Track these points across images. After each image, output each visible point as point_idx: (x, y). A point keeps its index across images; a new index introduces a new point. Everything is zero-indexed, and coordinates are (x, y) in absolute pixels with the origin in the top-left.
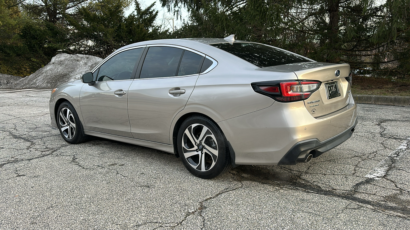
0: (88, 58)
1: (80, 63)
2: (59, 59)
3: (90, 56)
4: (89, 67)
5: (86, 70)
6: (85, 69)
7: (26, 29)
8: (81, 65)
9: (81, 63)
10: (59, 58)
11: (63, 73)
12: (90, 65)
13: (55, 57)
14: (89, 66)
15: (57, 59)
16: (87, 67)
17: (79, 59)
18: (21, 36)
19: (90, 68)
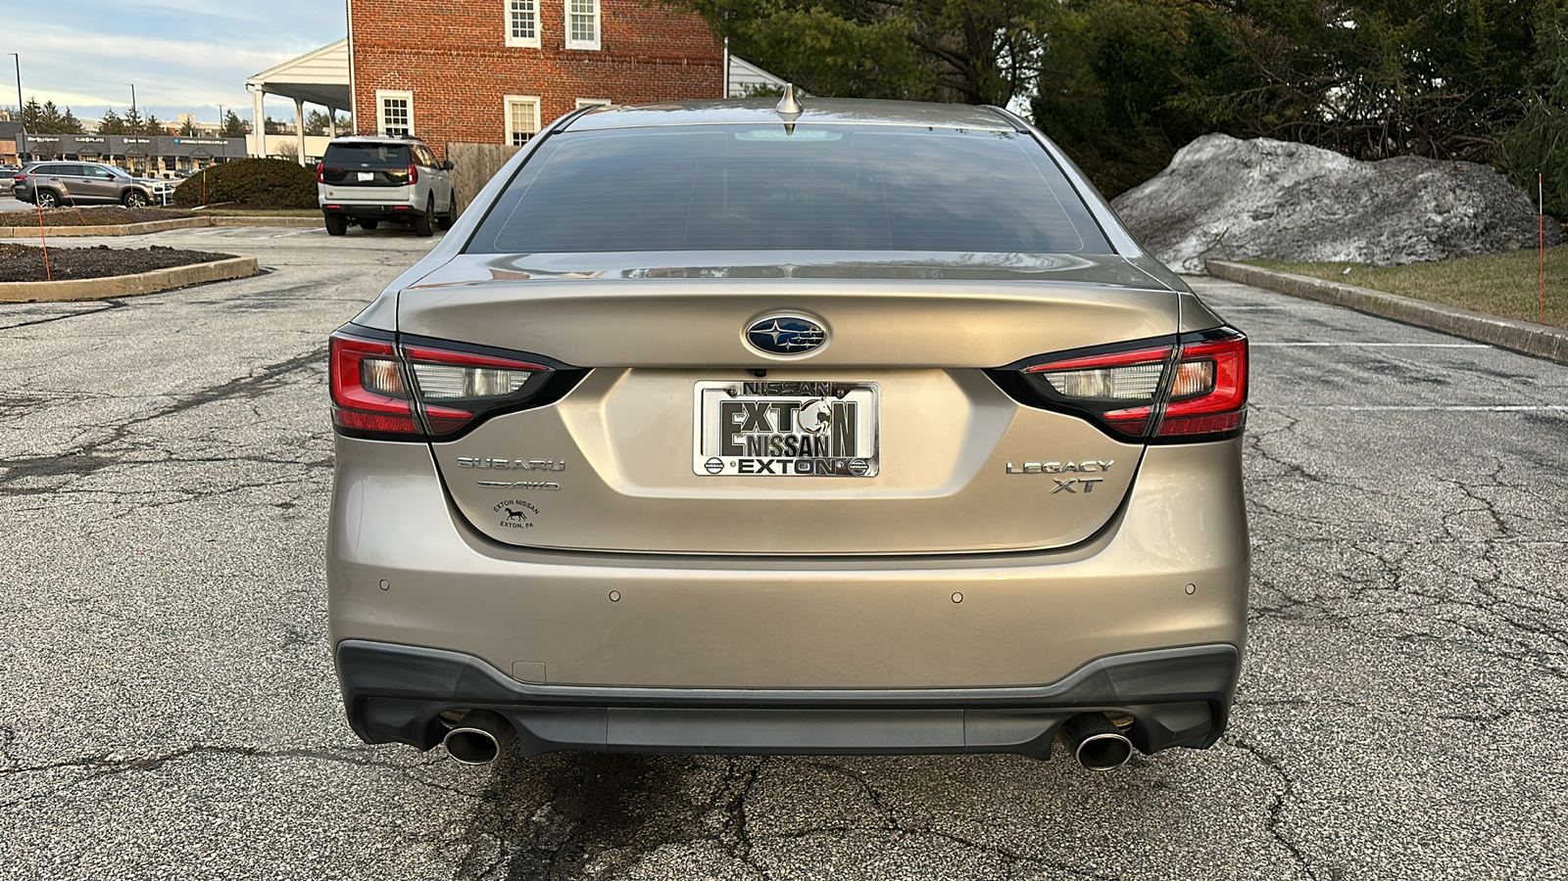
0: (1291, 155)
1: (1251, 174)
2: (1197, 157)
3: (1305, 147)
4: (1280, 194)
5: (1259, 204)
6: (1261, 198)
7: (1110, 46)
8: (1250, 182)
9: (1255, 174)
10: (1199, 150)
11: (1177, 213)
12: (1287, 186)
13: (1186, 148)
14: (1282, 188)
15: (1188, 158)
16: (1271, 192)
17: (1254, 157)
18: (1096, 69)
19: (1280, 197)
